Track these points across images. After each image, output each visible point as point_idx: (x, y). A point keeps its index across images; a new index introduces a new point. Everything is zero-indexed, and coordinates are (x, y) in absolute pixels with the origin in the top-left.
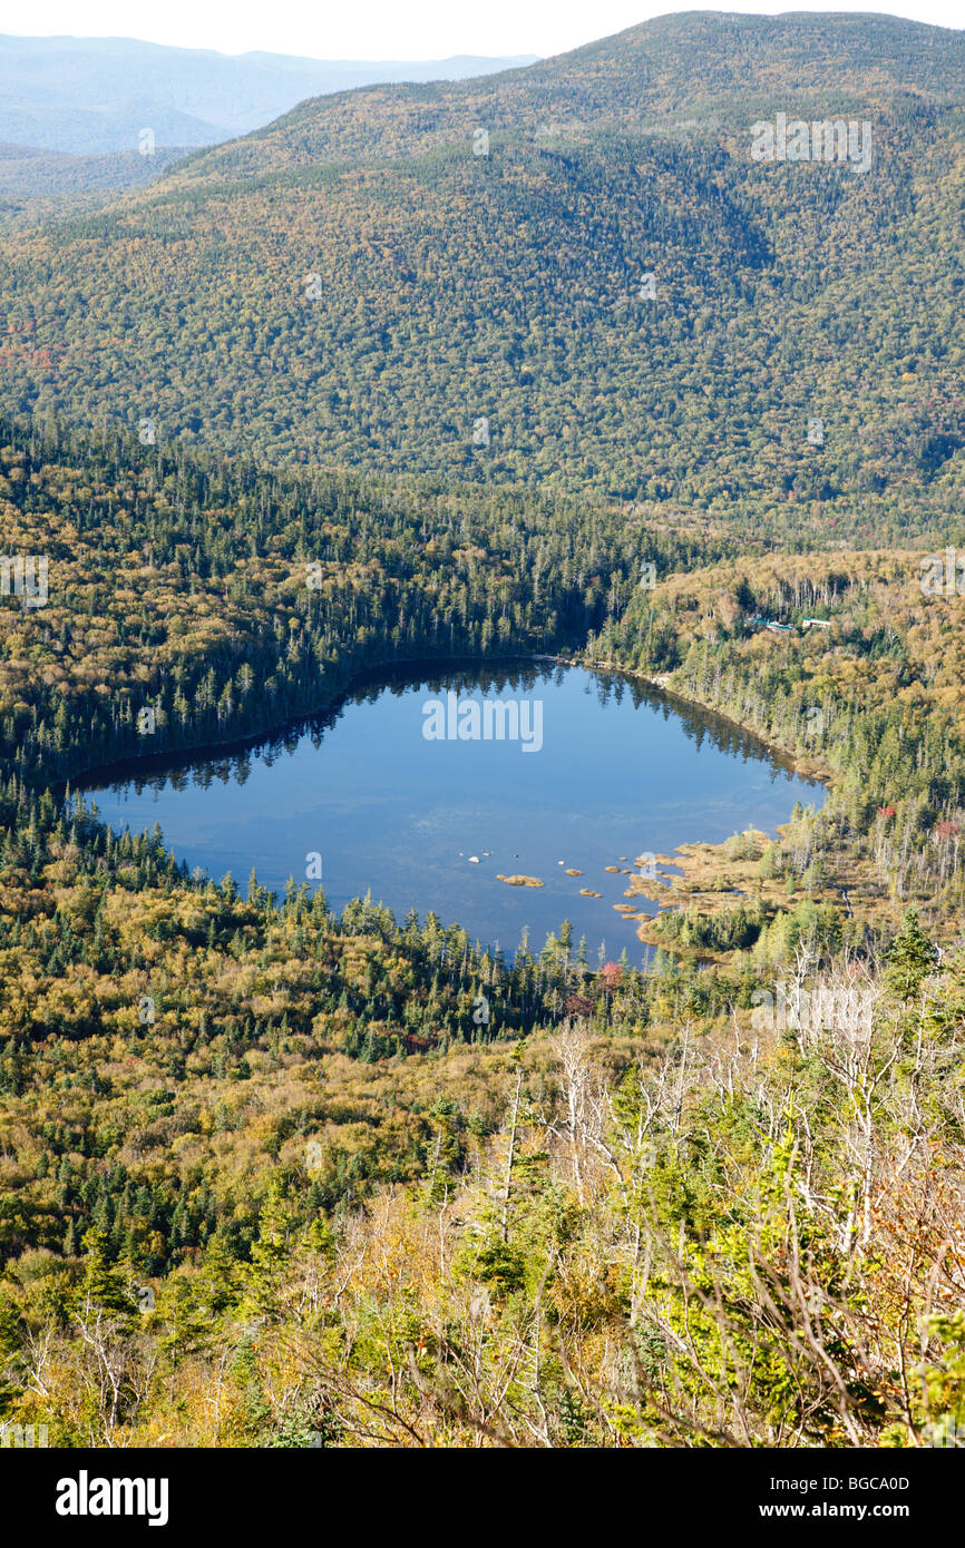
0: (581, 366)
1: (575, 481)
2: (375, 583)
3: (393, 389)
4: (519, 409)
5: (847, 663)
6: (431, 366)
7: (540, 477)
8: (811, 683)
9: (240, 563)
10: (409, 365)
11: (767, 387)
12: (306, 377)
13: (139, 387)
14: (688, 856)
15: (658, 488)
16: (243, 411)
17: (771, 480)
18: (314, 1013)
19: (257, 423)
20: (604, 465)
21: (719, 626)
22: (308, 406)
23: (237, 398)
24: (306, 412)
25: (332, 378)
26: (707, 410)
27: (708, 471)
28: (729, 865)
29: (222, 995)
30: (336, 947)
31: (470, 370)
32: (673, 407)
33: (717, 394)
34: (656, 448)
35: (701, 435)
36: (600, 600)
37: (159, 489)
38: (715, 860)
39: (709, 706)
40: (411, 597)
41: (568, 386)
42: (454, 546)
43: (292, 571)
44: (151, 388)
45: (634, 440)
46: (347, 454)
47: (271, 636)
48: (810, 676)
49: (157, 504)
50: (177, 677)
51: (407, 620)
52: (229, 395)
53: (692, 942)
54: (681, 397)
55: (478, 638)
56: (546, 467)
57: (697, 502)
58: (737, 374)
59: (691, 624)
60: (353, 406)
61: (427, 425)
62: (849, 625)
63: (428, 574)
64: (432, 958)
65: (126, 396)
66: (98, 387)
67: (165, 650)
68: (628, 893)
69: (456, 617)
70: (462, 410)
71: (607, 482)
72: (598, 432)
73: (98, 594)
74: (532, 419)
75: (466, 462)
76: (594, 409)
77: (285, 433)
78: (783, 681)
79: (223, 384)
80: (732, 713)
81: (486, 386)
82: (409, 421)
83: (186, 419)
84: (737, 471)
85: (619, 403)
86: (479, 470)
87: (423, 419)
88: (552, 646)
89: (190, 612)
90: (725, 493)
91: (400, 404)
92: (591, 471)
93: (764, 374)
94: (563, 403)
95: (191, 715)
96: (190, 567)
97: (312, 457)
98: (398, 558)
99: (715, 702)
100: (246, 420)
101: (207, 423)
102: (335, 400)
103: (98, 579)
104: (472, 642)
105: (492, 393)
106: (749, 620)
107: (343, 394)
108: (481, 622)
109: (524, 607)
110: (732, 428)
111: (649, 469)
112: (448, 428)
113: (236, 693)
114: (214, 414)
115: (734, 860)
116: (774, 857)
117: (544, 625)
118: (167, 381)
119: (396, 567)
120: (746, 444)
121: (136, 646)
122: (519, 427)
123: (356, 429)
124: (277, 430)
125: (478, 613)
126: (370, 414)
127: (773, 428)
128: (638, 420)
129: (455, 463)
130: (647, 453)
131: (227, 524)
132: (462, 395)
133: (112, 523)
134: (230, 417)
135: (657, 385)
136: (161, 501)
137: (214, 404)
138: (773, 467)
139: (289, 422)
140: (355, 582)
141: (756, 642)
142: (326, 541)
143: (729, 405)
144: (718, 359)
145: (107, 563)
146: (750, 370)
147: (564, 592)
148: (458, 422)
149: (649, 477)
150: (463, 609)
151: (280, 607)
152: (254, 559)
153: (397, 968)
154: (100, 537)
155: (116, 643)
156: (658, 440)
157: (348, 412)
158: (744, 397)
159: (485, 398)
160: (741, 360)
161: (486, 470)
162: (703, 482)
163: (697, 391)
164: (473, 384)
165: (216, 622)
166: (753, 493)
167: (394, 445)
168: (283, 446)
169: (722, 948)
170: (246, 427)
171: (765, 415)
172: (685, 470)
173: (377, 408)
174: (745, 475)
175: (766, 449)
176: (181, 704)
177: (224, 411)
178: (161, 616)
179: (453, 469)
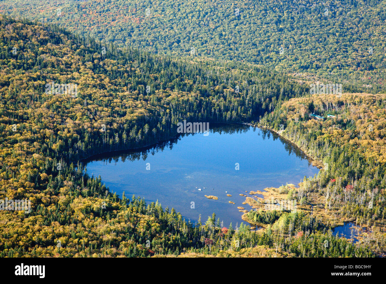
0: (298, 26)
1: (291, 62)
2: (196, 99)
3: (239, 32)
4: (277, 39)
5: (336, 130)
6: (252, 25)
7: (280, 61)
8: (323, 136)
9: (157, 91)
10: (245, 25)
11: (357, 33)
12: (213, 28)
13: (164, 29)
14: (267, 191)
15: (317, 65)
16: (193, 38)
17: (353, 63)
18: (122, 241)
19: (197, 42)
20: (300, 57)
21: (300, 116)
22: (213, 37)
23: (192, 34)
24: (212, 39)
25: (221, 28)
26: (336, 41)
27: (333, 60)
28: (279, 195)
29: (95, 234)
30: (138, 219)
31: (264, 26)
32: (325, 39)
33: (340, 36)
34: (318, 52)
35: (333, 49)
36: (267, 106)
37: (138, 67)
38: (275, 193)
39: (292, 142)
40: (207, 103)
41: (293, 32)
42: (224, 87)
43: (172, 94)
44: (167, 30)
45: (311, 50)
46: (222, 52)
47: (159, 115)
48: (323, 134)
49: (136, 72)
50: (125, 128)
51: (204, 111)
52: (190, 33)
53: (257, 220)
54: (328, 36)
55: (226, 117)
56: (282, 58)
57: (328, 70)
58: (348, 29)
59: (291, 115)
60: (226, 37)
61: (248, 43)
62: (340, 118)
63: (214, 96)
64: (169, 223)
65: (159, 32)
66: (152, 29)
67: (123, 119)
68: (243, 203)
69: (220, 110)
70: (259, 39)
71: (301, 63)
72: (300, 47)
73: (109, 100)
74: (280, 42)
75: (258, 55)
76: (300, 40)
77: (205, 45)
78: (315, 135)
79: (188, 29)
80: (298, 144)
81: (268, 32)
82: (243, 42)
83: (176, 40)
84: (342, 61)
85: (308, 38)
86: (262, 58)
87: (247, 41)
88: (249, 120)
89: (136, 107)
90: (338, 67)
91: (241, 37)
92: (296, 59)
93: (356, 30)
94: (291, 37)
95: (127, 140)
96: (141, 92)
97: (212, 52)
98: (206, 91)
99: (294, 141)
100: (194, 41)
101: (182, 41)
102: (221, 35)
103: (111, 95)
104: (224, 118)
105: (269, 34)
106: (311, 115)
107: (224, 33)
108: (227, 112)
109: (241, 108)
110: (343, 47)
111: (314, 59)
112: (254, 44)
113: (143, 133)
114: (184, 38)
115: (281, 193)
116: (292, 194)
117: (247, 113)
118: (172, 28)
119: (205, 93)
120: (347, 52)
121: (115, 117)
122: (276, 45)
123: (226, 44)
124: (202, 44)
125: (227, 109)
126: (231, 39)
127: (356, 47)
128: (313, 44)
129: (254, 55)
130: (314, 54)
131: (156, 79)
132: (260, 34)
133: (121, 78)
134: (189, 39)
135: (321, 33)
136: (138, 71)
137: (185, 36)
138: (354, 59)
139: (206, 42)
140: (190, 98)
141: (309, 122)
142: (185, 85)
143: (343, 39)
144: (343, 24)
145: (116, 90)
146: (352, 28)
147: (256, 103)
148: (257, 43)
149: (314, 62)
150: (222, 108)
151: (165, 106)
152: (161, 90)
153: (155, 226)
154: (116, 82)
155: (109, 116)
156: (319, 50)
157: (224, 39)
158: (349, 37)
159: (267, 35)
160: (350, 25)
161: (264, 58)
162: (331, 64)
163: (334, 34)
164: (264, 31)
165: (142, 110)
166: (347, 68)
167: (237, 50)
168: (203, 49)
169: (266, 223)
170: (194, 43)
171: (355, 43)
172: (326, 60)
173: (233, 38)
174: (345, 62)
175: (353, 54)
176: (124, 136)
177: (187, 38)
178: (126, 108)
179: (254, 57)
